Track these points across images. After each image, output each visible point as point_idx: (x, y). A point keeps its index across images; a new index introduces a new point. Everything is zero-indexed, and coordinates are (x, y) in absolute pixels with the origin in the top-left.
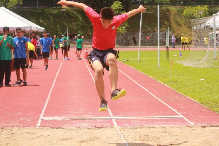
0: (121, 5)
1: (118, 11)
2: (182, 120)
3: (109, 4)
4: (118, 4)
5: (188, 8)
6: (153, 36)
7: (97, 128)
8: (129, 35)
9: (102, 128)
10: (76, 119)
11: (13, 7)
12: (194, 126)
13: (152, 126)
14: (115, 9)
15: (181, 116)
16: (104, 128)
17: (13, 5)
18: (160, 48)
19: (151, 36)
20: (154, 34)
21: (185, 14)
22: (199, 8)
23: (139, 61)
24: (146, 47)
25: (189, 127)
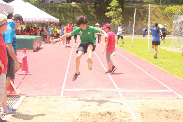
0: (117, 3)
1: (116, 8)
2: (173, 93)
3: (108, 2)
4: (115, 2)
5: (169, 7)
6: (141, 27)
7: (107, 98)
8: (123, 26)
9: (111, 98)
10: (90, 91)
11: (35, 3)
12: (182, 98)
13: (149, 97)
14: (113, 6)
15: (171, 90)
16: (113, 98)
17: (35, 1)
18: (150, 37)
19: (140, 27)
20: (143, 26)
21: (166, 11)
22: (177, 7)
23: (133, 46)
24: (136, 36)
25: (178, 99)
